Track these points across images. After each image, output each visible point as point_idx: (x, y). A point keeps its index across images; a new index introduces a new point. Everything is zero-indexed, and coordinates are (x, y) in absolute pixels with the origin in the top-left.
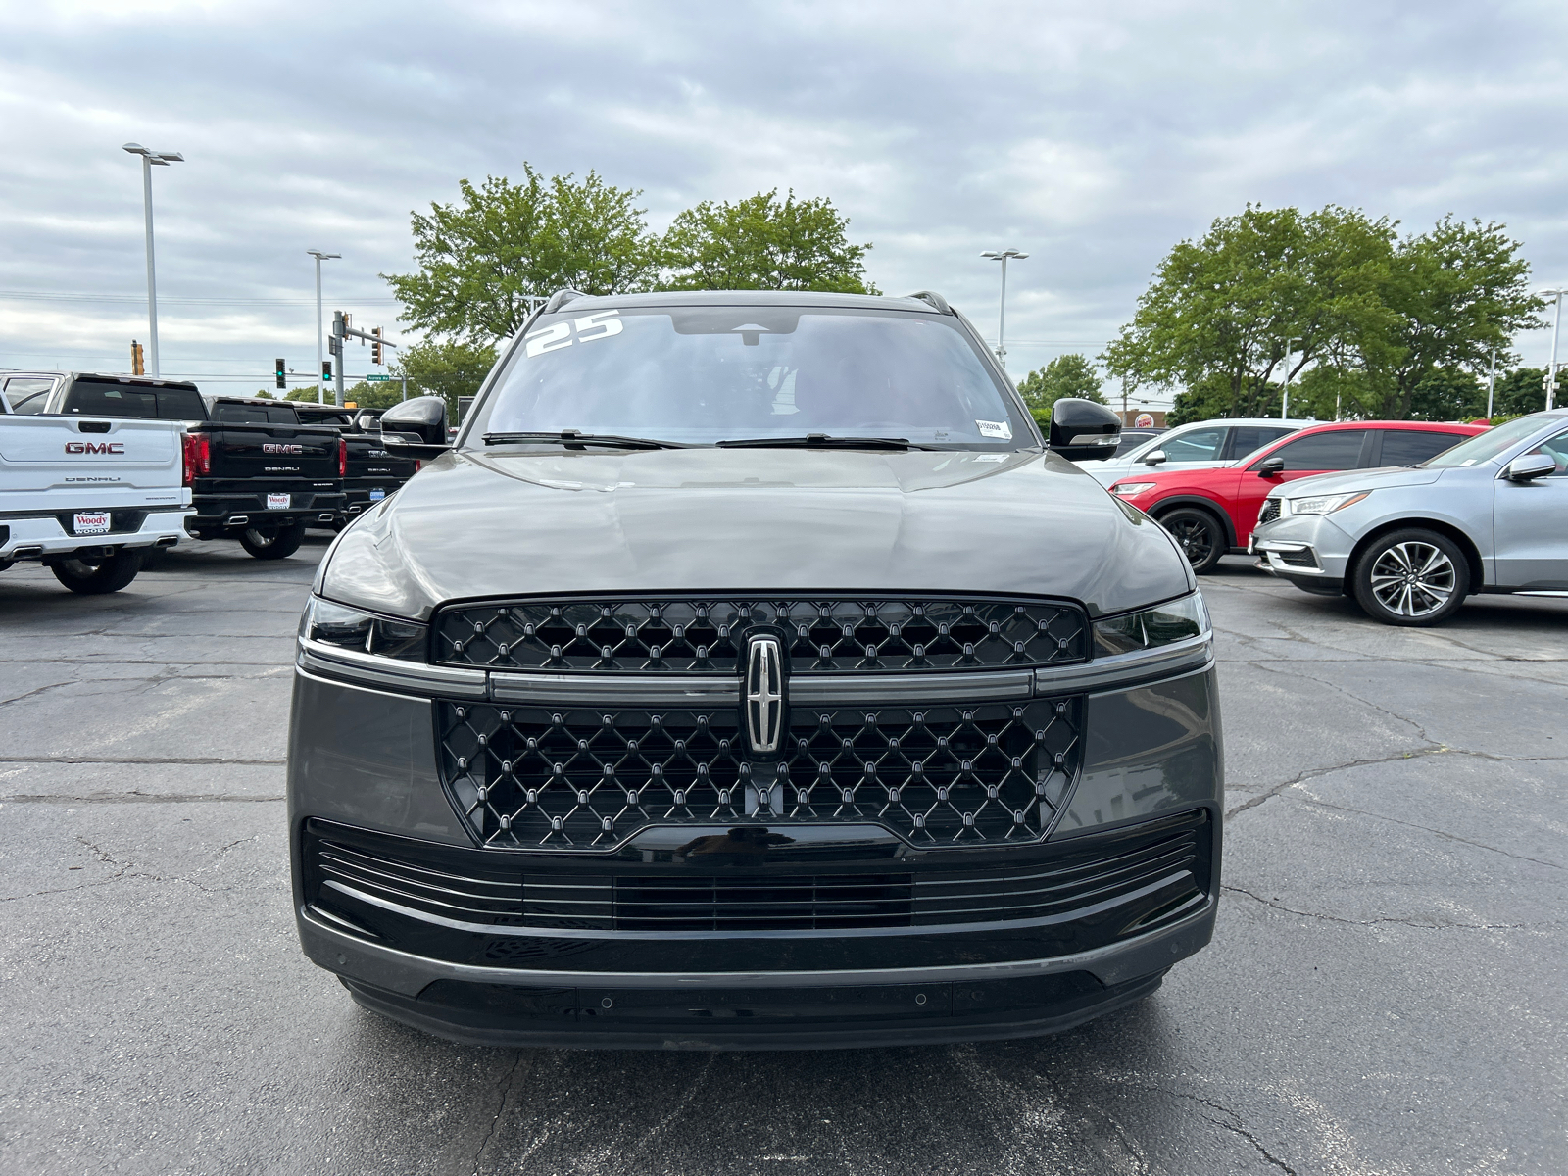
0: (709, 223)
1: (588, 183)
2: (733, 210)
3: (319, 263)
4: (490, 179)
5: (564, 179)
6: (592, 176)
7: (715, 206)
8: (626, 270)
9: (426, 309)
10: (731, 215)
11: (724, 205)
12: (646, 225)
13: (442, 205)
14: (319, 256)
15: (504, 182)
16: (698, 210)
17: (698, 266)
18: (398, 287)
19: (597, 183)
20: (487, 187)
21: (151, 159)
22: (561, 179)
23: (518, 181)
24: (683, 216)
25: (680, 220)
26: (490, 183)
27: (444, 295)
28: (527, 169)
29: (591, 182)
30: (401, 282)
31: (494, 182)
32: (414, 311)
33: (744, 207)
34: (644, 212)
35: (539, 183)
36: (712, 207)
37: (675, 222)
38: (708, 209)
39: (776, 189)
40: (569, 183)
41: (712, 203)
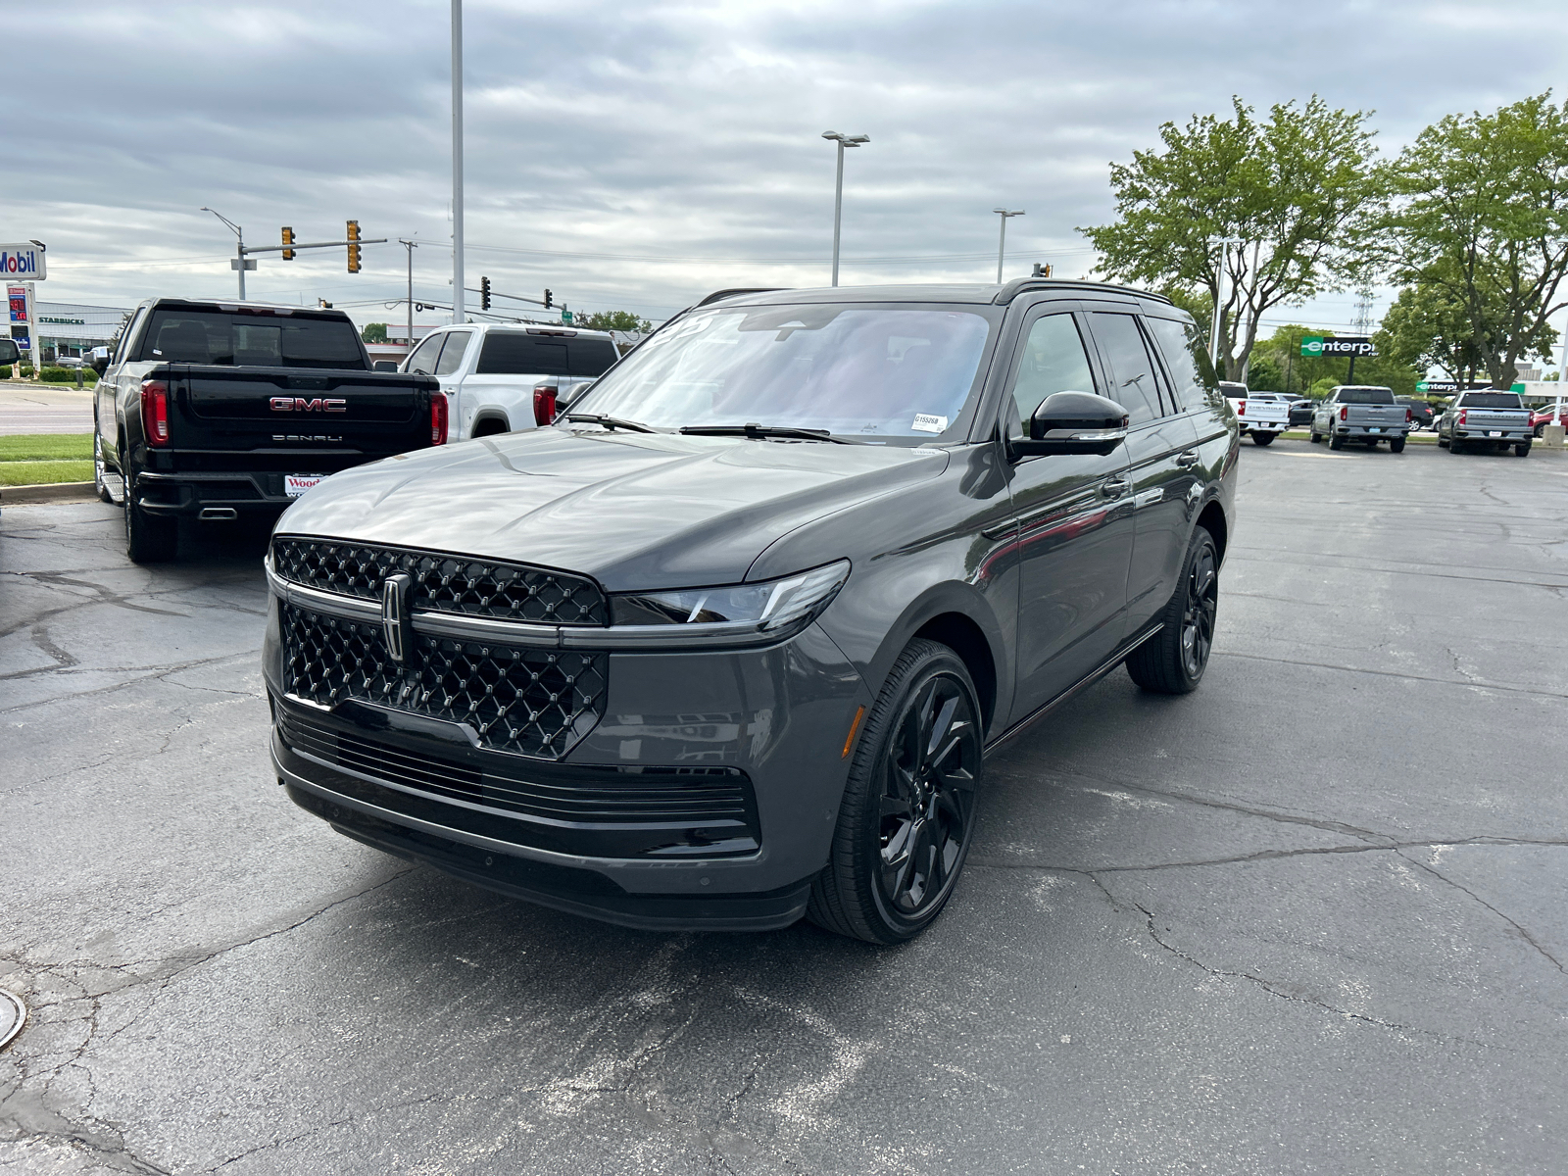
0: (1456, 139)
1: (1308, 109)
2: (1485, 121)
3: (1004, 221)
4: (1196, 118)
5: (1284, 107)
6: (1314, 102)
7: (1463, 119)
8: (1339, 203)
9: (1119, 258)
10: (1485, 127)
11: (1474, 117)
12: (1377, 150)
13: (1143, 152)
14: (1005, 214)
15: (1212, 119)
16: (1443, 126)
17: (1440, 192)
18: (1093, 238)
19: (1321, 107)
20: (1192, 127)
21: (844, 143)
22: (1280, 107)
23: (1228, 116)
24: (1426, 135)
25: (1424, 139)
26: (1195, 122)
27: (1139, 243)
28: (1236, 103)
29: (1312, 109)
30: (1097, 233)
31: (1199, 121)
32: (1107, 261)
33: (1504, 117)
34: (1374, 134)
35: (1248, 116)
36: (1460, 121)
37: (1417, 142)
38: (1456, 124)
39: (1550, 89)
40: (1290, 111)
41: (1460, 116)
